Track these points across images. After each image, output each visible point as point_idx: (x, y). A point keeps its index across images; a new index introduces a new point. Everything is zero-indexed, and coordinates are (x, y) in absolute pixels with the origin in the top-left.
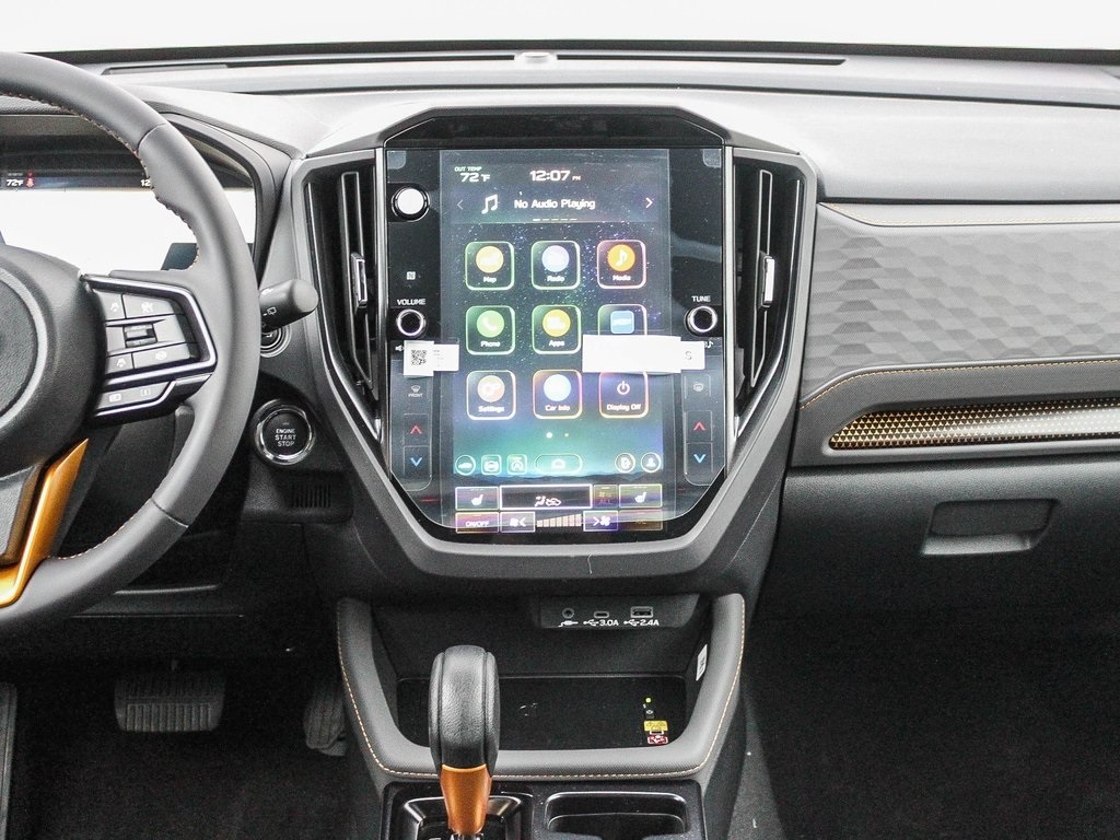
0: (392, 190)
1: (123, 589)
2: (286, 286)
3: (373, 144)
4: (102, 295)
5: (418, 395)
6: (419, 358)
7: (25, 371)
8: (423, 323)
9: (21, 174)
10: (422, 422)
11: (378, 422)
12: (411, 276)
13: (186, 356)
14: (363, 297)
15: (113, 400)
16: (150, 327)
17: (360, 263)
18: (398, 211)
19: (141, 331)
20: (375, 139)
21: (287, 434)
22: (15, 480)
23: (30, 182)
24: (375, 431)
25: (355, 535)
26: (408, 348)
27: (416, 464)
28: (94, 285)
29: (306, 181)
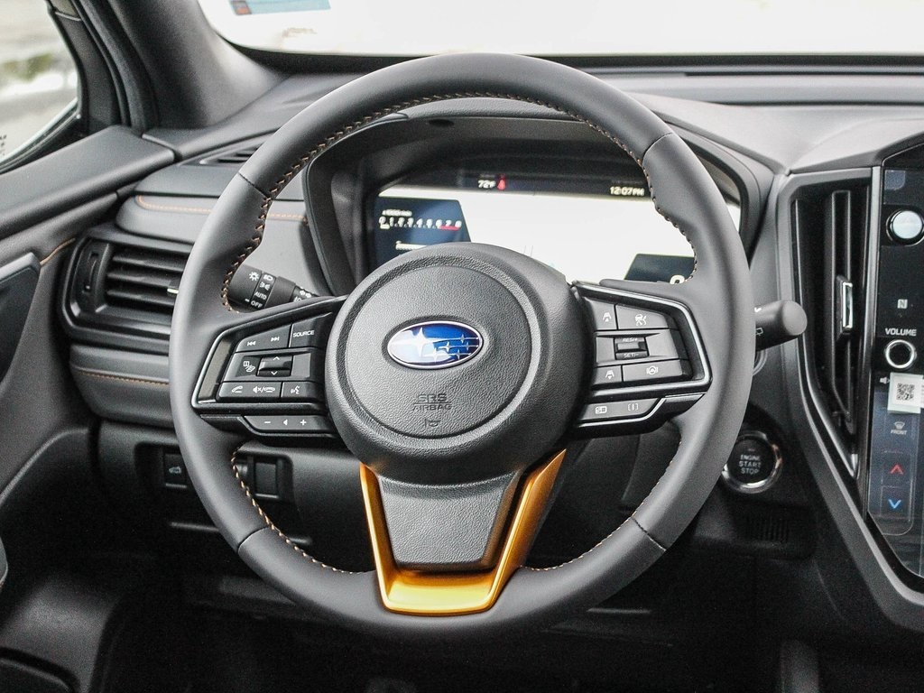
0: (888, 211)
1: (597, 607)
2: (775, 306)
3: (870, 161)
4: (594, 304)
5: (902, 433)
6: (906, 392)
7: (517, 375)
8: (913, 356)
9: (493, 176)
10: (904, 463)
11: (854, 458)
12: (902, 304)
13: (678, 372)
14: (847, 324)
15: (598, 412)
16: (643, 340)
17: (847, 286)
18: (892, 233)
19: (632, 343)
20: (873, 156)
21: (752, 461)
22: (496, 485)
23: (502, 184)
24: (852, 468)
25: (816, 575)
26: (895, 381)
27: (895, 507)
28: (585, 292)
29: (794, 197)
